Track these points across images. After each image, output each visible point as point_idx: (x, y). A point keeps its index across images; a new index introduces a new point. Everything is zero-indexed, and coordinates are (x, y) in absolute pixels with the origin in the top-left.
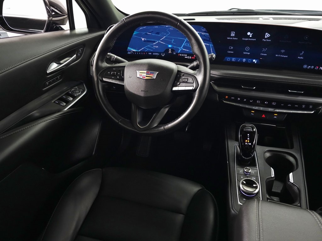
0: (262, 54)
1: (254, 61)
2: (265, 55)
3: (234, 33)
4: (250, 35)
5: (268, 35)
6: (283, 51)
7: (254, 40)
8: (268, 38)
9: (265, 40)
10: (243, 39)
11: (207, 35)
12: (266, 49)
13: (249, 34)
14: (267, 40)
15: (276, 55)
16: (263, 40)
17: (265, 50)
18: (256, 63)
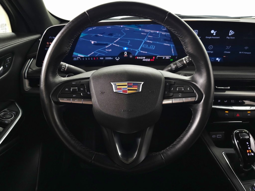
0: (226, 52)
1: (217, 59)
2: (228, 52)
3: (197, 32)
4: (214, 33)
5: (232, 33)
6: (246, 48)
7: (218, 38)
8: (232, 36)
9: (229, 38)
10: (207, 37)
11: (167, 35)
12: (230, 46)
13: (212, 32)
14: (231, 38)
15: (240, 53)
16: (227, 37)
17: (228, 48)
18: (219, 61)
